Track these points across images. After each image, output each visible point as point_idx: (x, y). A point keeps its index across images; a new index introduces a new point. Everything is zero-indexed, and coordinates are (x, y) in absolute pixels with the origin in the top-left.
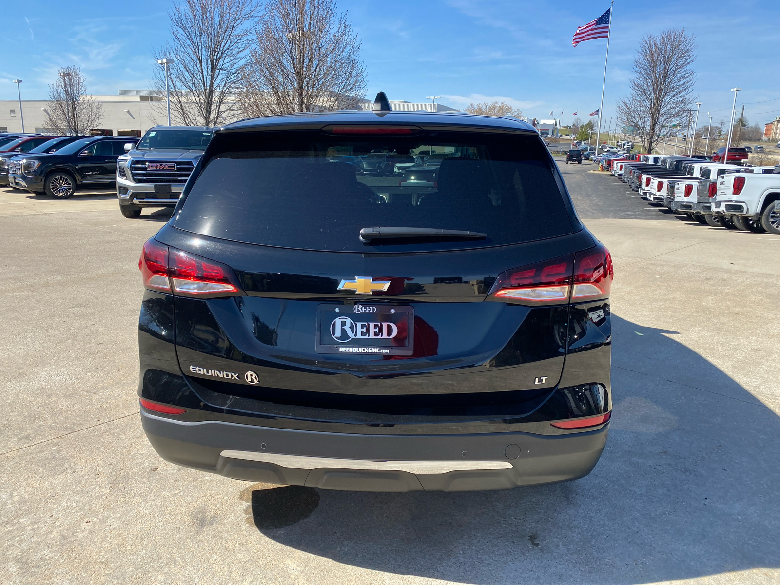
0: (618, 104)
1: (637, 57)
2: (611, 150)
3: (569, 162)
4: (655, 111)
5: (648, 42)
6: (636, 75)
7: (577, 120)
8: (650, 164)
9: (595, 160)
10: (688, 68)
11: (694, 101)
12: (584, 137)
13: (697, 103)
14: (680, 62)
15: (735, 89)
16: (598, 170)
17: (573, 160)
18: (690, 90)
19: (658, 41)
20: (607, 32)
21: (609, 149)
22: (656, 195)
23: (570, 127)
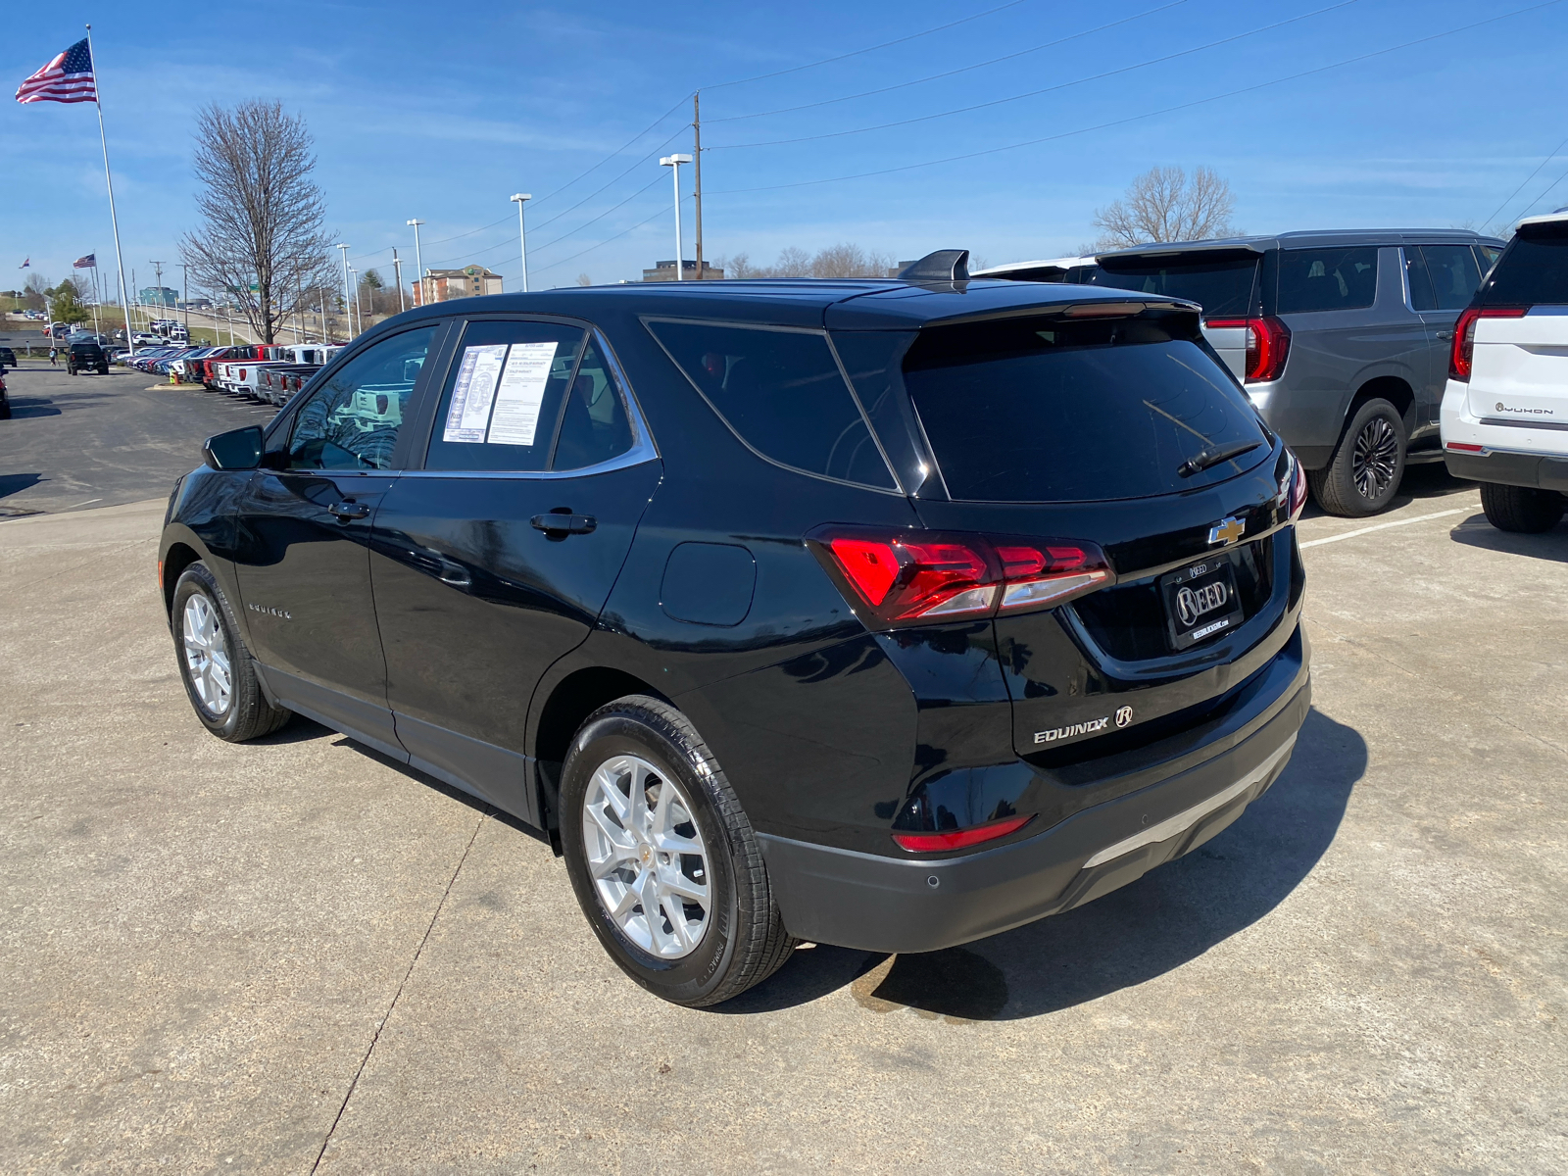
0: (181, 244)
1: (201, 151)
2: (148, 340)
3: (79, 372)
4: (262, 260)
5: (216, 122)
6: (207, 187)
7: (34, 278)
8: (297, 363)
9: (138, 364)
10: (303, 177)
11: (333, 242)
12: (69, 316)
13: (341, 246)
14: (287, 167)
15: (414, 222)
16: (170, 385)
17: (87, 368)
18: (317, 222)
19: (235, 122)
20: (93, 90)
21: (143, 339)
22: (378, 421)
23: (20, 294)
